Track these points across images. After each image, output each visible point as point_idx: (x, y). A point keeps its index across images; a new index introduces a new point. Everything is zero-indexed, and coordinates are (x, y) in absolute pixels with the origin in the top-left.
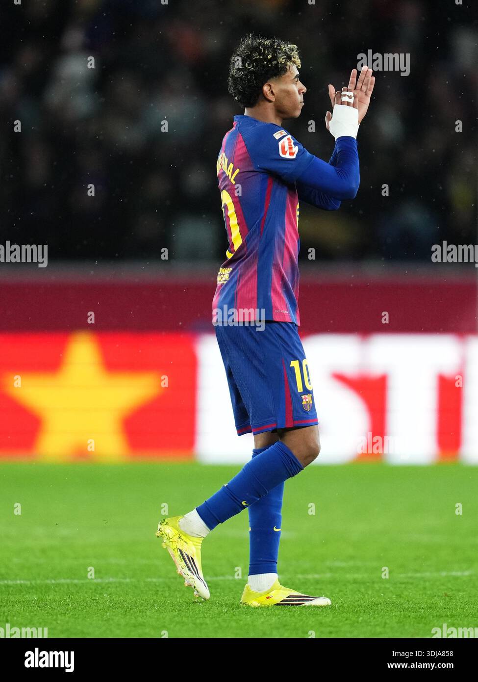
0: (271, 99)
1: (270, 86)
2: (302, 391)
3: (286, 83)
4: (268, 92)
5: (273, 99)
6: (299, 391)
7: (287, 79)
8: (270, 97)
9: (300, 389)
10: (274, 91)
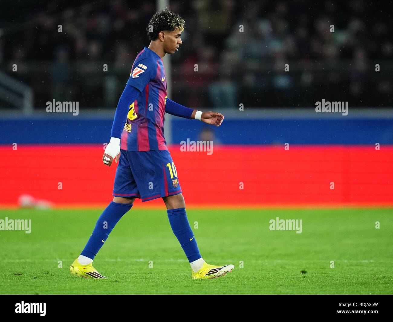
0: (162, 40)
1: (163, 33)
2: (173, 178)
3: (172, 35)
4: (161, 36)
5: (163, 40)
6: (172, 178)
7: (173, 34)
8: (162, 38)
9: (172, 177)
10: (164, 36)
